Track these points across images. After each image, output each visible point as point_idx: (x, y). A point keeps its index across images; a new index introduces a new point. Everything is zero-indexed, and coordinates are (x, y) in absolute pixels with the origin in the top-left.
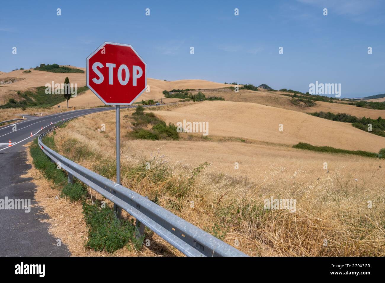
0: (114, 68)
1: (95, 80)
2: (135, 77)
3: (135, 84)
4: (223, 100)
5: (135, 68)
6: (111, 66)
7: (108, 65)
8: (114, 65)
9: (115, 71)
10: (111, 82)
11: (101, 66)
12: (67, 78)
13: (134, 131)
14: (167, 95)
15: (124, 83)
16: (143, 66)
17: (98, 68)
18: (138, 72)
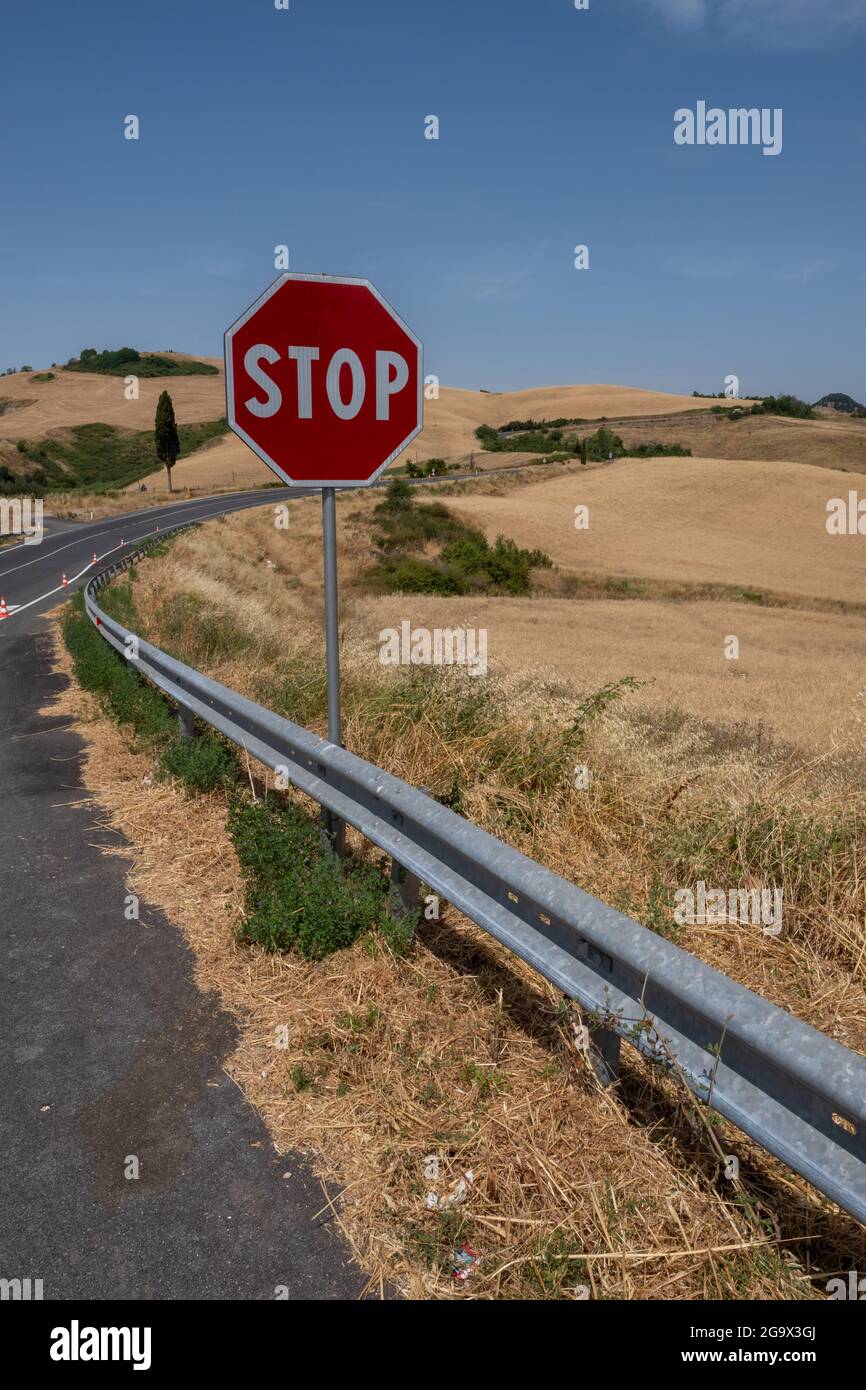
0: (314, 362)
1: (253, 406)
2: (385, 389)
3: (383, 413)
4: (684, 455)
5: (385, 359)
6: (304, 356)
7: (294, 352)
8: (314, 353)
9: (319, 370)
10: (305, 410)
11: (273, 356)
12: (165, 392)
13: (380, 565)
14: (491, 443)
15: (347, 412)
16: (409, 351)
17: (263, 363)
18: (393, 373)
